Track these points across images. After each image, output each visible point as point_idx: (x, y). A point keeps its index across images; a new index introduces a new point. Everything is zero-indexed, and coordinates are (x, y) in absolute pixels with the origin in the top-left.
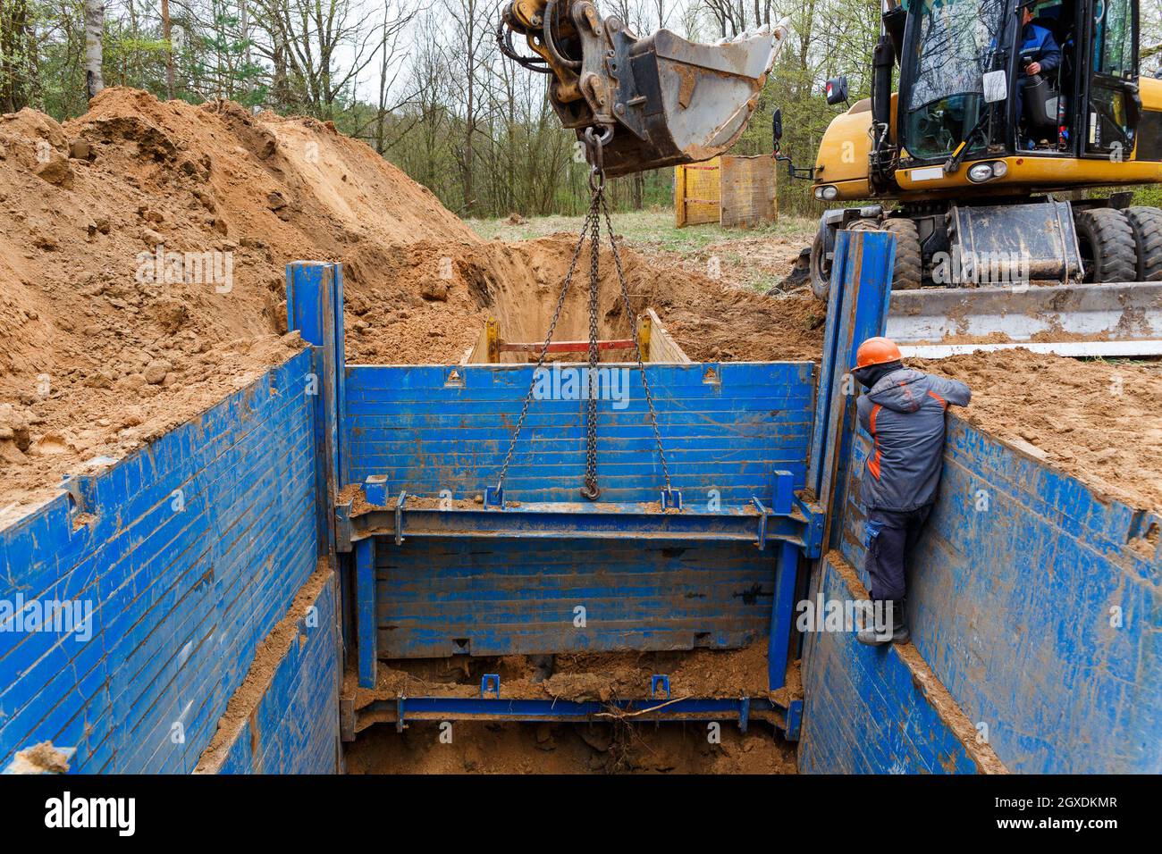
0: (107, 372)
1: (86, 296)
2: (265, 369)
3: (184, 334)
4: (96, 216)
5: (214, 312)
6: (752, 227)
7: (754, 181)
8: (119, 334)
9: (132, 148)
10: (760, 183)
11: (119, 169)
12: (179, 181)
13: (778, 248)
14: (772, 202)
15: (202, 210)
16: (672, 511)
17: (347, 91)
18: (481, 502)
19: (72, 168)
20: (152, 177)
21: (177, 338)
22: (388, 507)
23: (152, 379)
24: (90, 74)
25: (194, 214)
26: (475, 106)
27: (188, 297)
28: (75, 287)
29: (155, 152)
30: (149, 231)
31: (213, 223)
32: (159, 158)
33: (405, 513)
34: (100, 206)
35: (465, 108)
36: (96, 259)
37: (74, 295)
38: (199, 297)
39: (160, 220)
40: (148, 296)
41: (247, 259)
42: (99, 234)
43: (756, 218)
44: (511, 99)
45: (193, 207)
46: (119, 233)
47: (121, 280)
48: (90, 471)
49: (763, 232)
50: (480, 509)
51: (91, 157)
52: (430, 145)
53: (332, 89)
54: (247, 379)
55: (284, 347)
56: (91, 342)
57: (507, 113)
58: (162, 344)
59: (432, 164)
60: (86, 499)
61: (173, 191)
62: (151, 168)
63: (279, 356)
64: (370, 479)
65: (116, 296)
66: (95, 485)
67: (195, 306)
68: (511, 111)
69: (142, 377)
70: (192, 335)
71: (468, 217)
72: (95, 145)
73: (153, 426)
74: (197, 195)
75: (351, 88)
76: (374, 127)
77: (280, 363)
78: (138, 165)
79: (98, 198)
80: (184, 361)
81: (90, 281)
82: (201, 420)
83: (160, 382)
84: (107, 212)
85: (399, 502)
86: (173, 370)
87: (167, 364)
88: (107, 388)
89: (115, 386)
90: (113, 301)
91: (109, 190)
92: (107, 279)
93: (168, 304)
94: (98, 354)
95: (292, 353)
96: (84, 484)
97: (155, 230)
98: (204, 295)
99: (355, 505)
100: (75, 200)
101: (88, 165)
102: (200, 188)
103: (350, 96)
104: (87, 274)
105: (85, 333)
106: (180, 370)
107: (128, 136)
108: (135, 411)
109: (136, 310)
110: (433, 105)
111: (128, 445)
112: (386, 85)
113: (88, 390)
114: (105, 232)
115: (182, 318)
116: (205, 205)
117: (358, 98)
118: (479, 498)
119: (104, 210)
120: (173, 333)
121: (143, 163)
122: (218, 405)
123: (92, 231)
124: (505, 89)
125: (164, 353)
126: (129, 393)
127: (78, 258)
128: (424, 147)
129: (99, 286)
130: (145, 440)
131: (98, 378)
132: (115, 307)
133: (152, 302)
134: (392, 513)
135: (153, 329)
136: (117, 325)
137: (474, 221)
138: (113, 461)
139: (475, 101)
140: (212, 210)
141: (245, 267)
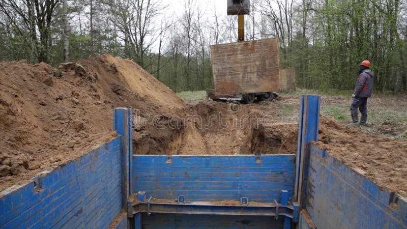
0: (56, 144)
1: (53, 120)
2: (104, 143)
3: (81, 132)
4: (59, 94)
5: (92, 125)
6: (287, 93)
7: (287, 77)
8: (61, 132)
9: (73, 72)
10: (289, 77)
11: (68, 79)
12: (86, 82)
13: (295, 100)
14: (294, 84)
15: (93, 91)
16: (244, 205)
17: (148, 50)
18: (177, 201)
19: (53, 80)
20: (78, 81)
21: (79, 133)
22: (145, 202)
23: (70, 146)
24: (65, 50)
25: (90, 93)
26: (190, 54)
27: (84, 120)
28: (50, 117)
29: (80, 73)
30: (74, 99)
31: (96, 96)
32: (81, 75)
33: (151, 205)
34: (60, 91)
35: (188, 54)
36: (57, 108)
37: (49, 120)
38: (88, 120)
39: (78, 95)
40: (72, 120)
41: (104, 107)
42: (60, 101)
43: (289, 89)
44: (203, 50)
45: (90, 91)
46: (65, 100)
47: (64, 115)
48: (41, 175)
49: (291, 94)
50: (176, 204)
51: (61, 76)
52: (175, 67)
53: (143, 50)
54: (97, 146)
55: (111, 136)
56: (53, 135)
57: (202, 55)
58: (74, 135)
59: (176, 73)
60: (40, 184)
61: (84, 86)
62: (78, 78)
63: (108, 139)
64: (139, 192)
65: (62, 120)
66: (43, 179)
67: (86, 123)
68: (203, 54)
69: (67, 146)
70: (84, 132)
71: (188, 91)
72: (62, 72)
73: (64, 161)
74: (91, 87)
75: (149, 49)
76: (157, 61)
77: (109, 142)
78: (75, 78)
79: (60, 89)
80: (80, 141)
81: (55, 115)
82: (80, 159)
83: (72, 147)
84: (62, 93)
85: (149, 200)
86: (76, 144)
87: (74, 141)
88: (56, 149)
89: (58, 149)
90: (61, 121)
91: (64, 86)
92: (60, 114)
93: (77, 122)
94: (55, 138)
95: (114, 138)
96: (39, 179)
97: (77, 99)
98: (89, 119)
99: (134, 201)
100: (53, 90)
101: (59, 79)
102: (93, 84)
103: (149, 52)
104: (54, 113)
105: (51, 132)
106: (79, 143)
107: (72, 69)
108: (61, 156)
109: (67, 124)
110: (177, 54)
111: (54, 167)
112: (161, 47)
113: (50, 150)
114: (61, 100)
115: (81, 126)
116: (94, 90)
117: (152, 52)
118: (176, 200)
119: (61, 93)
120: (78, 132)
121: (76, 77)
122: (86, 155)
123: (57, 99)
124: (201, 47)
125: (75, 138)
126: (62, 151)
127: (52, 108)
128: (173, 67)
129: (57, 117)
130: (60, 166)
131: (53, 146)
132: (61, 123)
133: (73, 121)
134: (147, 204)
135: (72, 130)
136: (61, 129)
137: (189, 92)
138: (49, 172)
139: (190, 51)
140: (96, 91)
141: (103, 110)
